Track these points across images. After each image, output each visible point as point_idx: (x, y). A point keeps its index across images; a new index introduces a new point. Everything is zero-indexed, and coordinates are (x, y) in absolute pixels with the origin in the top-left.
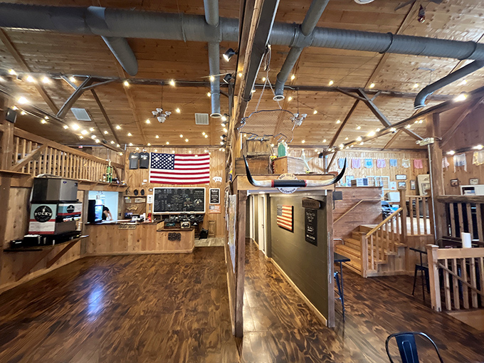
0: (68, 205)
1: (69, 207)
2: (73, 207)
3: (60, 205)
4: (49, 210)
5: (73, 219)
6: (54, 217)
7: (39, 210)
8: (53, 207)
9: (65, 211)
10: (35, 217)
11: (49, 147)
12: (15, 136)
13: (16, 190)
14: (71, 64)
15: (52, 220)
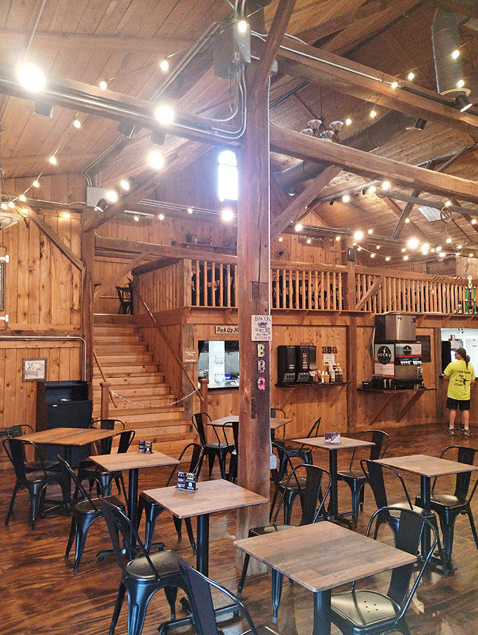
0: (404, 345)
1: (405, 348)
2: (410, 348)
3: (397, 345)
4: (388, 351)
5: (412, 363)
6: (392, 359)
7: (381, 351)
8: (391, 347)
9: (401, 353)
10: (378, 358)
11: (387, 278)
12: (356, 274)
13: (362, 329)
14: (407, 155)
15: (392, 363)
